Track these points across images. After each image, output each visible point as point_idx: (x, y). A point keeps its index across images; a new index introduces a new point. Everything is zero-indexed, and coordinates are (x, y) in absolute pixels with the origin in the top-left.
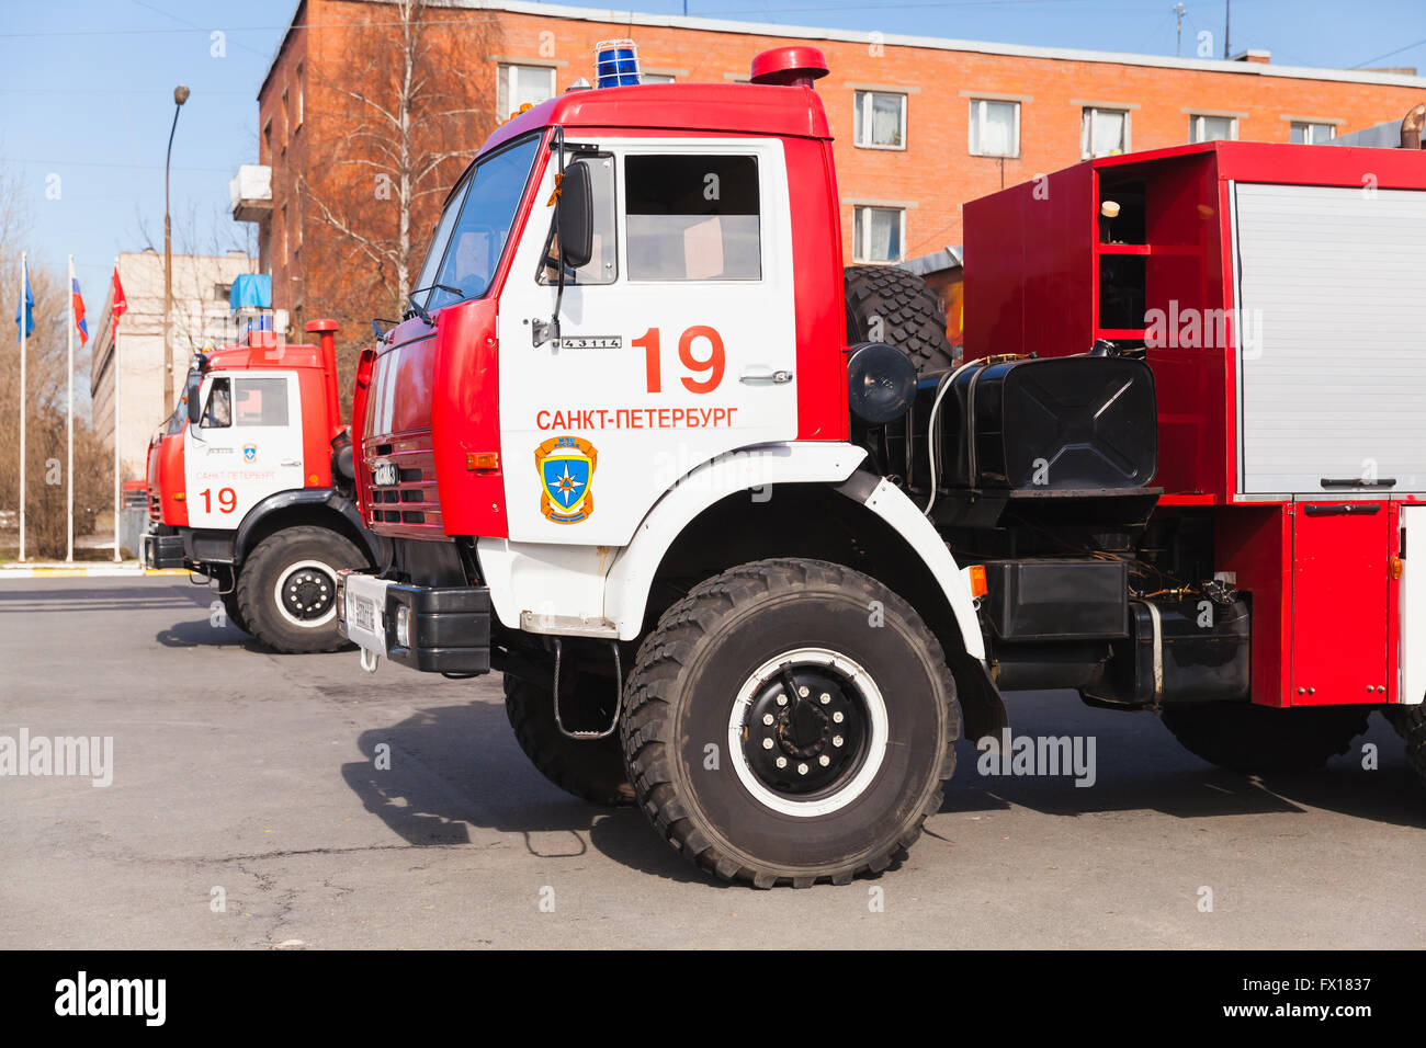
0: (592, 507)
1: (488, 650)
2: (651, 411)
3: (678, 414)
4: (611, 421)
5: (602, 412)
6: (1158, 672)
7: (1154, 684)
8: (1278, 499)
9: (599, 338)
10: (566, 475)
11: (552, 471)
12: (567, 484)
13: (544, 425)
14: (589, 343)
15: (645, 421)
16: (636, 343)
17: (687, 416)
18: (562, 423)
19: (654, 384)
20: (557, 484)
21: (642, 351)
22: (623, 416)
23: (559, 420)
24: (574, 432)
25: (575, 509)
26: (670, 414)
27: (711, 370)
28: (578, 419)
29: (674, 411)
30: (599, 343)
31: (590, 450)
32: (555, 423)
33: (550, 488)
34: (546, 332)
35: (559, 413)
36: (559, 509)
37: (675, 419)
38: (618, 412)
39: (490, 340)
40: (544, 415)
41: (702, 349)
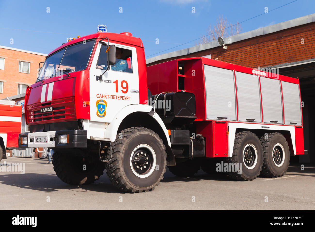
0: (105, 114)
1: (87, 143)
2: (116, 96)
3: (121, 97)
4: (110, 97)
5: (108, 95)
6: (192, 151)
7: (192, 154)
8: (212, 120)
9: (108, 80)
10: (101, 108)
11: (99, 106)
12: (101, 109)
13: (98, 97)
14: (106, 81)
15: (115, 98)
16: (114, 82)
17: (122, 97)
18: (101, 97)
19: (117, 91)
20: (100, 109)
21: (115, 84)
22: (112, 96)
23: (101, 96)
24: (103, 99)
25: (103, 115)
26: (119, 97)
27: (126, 89)
28: (104, 96)
29: (120, 96)
30: (108, 81)
31: (106, 103)
32: (100, 97)
33: (99, 110)
34: (99, 78)
35: (100, 95)
36: (100, 114)
37: (120, 98)
38: (111, 95)
39: (88, 79)
40: (98, 95)
41: (125, 85)
